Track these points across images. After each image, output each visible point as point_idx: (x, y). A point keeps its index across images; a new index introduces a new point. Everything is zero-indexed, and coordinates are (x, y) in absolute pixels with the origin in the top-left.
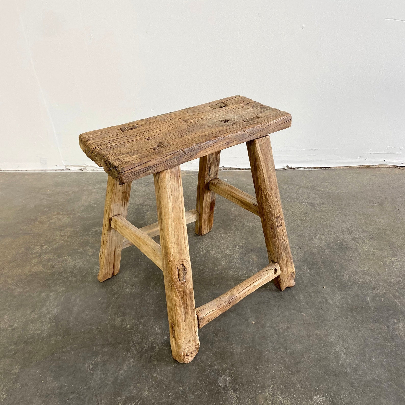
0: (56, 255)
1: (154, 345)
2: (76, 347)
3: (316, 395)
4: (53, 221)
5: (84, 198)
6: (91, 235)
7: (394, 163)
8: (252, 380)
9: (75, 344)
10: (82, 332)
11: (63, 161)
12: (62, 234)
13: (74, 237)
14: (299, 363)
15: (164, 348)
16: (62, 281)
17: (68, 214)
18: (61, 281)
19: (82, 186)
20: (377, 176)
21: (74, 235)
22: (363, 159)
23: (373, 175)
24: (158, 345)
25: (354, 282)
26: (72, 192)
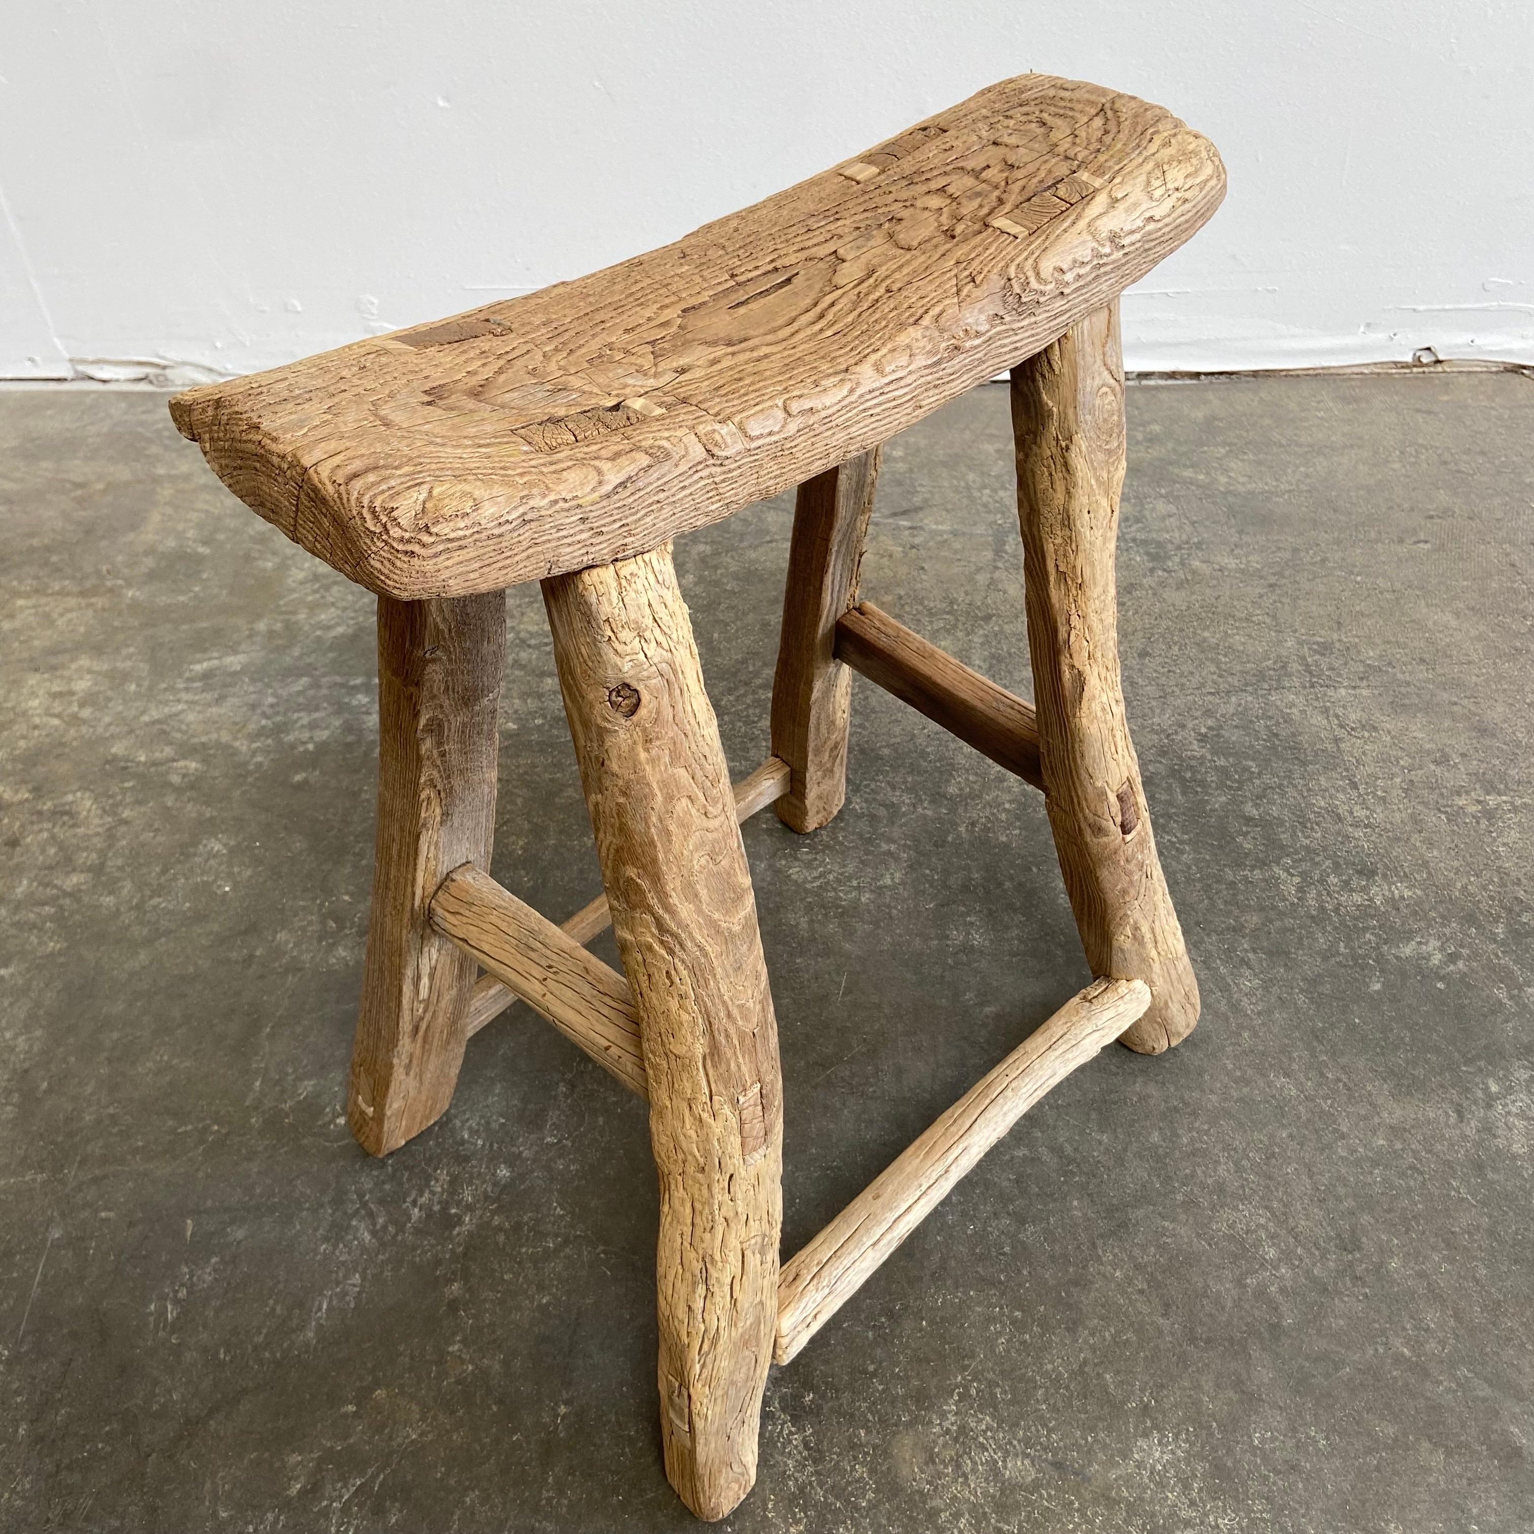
0: (30, 786)
1: (453, 1211)
2: (107, 1220)
3: (1146, 1435)
4: (17, 624)
5: (155, 517)
6: (187, 689)
7: (1510, 352)
8: (871, 1368)
9: (107, 1209)
10: (137, 1148)
11: (56, 341)
12: (56, 688)
13: (109, 699)
14: (1076, 1284)
15: (496, 1221)
16: (53, 910)
17: (83, 594)
18: (48, 910)
19: (148, 456)
20: (1436, 414)
21: (109, 693)
22: (1379, 337)
23: (1418, 411)
24: (469, 1208)
25: (1322, 909)
26: (100, 486)
